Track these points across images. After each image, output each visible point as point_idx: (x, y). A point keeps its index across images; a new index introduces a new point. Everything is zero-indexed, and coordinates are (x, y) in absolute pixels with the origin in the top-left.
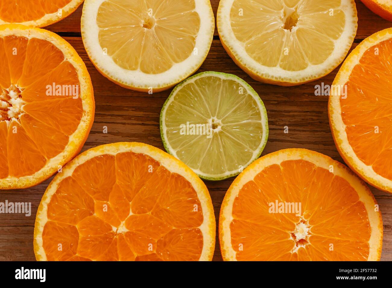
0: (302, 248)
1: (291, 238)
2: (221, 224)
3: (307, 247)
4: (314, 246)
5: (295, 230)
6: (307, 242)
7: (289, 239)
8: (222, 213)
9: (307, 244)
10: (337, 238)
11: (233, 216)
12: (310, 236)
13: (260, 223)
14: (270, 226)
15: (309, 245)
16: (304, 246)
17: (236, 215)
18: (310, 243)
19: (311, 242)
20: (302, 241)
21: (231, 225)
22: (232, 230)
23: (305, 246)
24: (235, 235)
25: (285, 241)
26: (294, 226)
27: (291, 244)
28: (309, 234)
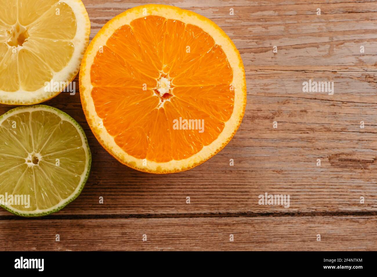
0: (168, 102)
1: (155, 94)
2: (82, 95)
3: (172, 100)
4: (178, 98)
5: (157, 86)
6: (172, 96)
7: (153, 96)
8: (81, 84)
9: (172, 97)
10: (200, 85)
11: (93, 85)
12: (173, 89)
13: (120, 86)
14: (131, 87)
15: (174, 98)
16: (169, 100)
17: (95, 82)
18: (174, 96)
19: (175, 94)
20: (166, 95)
21: (93, 93)
22: (94, 99)
23: (170, 99)
24: (97, 102)
25: (148, 99)
26: (156, 82)
27: (156, 100)
28: (172, 87)
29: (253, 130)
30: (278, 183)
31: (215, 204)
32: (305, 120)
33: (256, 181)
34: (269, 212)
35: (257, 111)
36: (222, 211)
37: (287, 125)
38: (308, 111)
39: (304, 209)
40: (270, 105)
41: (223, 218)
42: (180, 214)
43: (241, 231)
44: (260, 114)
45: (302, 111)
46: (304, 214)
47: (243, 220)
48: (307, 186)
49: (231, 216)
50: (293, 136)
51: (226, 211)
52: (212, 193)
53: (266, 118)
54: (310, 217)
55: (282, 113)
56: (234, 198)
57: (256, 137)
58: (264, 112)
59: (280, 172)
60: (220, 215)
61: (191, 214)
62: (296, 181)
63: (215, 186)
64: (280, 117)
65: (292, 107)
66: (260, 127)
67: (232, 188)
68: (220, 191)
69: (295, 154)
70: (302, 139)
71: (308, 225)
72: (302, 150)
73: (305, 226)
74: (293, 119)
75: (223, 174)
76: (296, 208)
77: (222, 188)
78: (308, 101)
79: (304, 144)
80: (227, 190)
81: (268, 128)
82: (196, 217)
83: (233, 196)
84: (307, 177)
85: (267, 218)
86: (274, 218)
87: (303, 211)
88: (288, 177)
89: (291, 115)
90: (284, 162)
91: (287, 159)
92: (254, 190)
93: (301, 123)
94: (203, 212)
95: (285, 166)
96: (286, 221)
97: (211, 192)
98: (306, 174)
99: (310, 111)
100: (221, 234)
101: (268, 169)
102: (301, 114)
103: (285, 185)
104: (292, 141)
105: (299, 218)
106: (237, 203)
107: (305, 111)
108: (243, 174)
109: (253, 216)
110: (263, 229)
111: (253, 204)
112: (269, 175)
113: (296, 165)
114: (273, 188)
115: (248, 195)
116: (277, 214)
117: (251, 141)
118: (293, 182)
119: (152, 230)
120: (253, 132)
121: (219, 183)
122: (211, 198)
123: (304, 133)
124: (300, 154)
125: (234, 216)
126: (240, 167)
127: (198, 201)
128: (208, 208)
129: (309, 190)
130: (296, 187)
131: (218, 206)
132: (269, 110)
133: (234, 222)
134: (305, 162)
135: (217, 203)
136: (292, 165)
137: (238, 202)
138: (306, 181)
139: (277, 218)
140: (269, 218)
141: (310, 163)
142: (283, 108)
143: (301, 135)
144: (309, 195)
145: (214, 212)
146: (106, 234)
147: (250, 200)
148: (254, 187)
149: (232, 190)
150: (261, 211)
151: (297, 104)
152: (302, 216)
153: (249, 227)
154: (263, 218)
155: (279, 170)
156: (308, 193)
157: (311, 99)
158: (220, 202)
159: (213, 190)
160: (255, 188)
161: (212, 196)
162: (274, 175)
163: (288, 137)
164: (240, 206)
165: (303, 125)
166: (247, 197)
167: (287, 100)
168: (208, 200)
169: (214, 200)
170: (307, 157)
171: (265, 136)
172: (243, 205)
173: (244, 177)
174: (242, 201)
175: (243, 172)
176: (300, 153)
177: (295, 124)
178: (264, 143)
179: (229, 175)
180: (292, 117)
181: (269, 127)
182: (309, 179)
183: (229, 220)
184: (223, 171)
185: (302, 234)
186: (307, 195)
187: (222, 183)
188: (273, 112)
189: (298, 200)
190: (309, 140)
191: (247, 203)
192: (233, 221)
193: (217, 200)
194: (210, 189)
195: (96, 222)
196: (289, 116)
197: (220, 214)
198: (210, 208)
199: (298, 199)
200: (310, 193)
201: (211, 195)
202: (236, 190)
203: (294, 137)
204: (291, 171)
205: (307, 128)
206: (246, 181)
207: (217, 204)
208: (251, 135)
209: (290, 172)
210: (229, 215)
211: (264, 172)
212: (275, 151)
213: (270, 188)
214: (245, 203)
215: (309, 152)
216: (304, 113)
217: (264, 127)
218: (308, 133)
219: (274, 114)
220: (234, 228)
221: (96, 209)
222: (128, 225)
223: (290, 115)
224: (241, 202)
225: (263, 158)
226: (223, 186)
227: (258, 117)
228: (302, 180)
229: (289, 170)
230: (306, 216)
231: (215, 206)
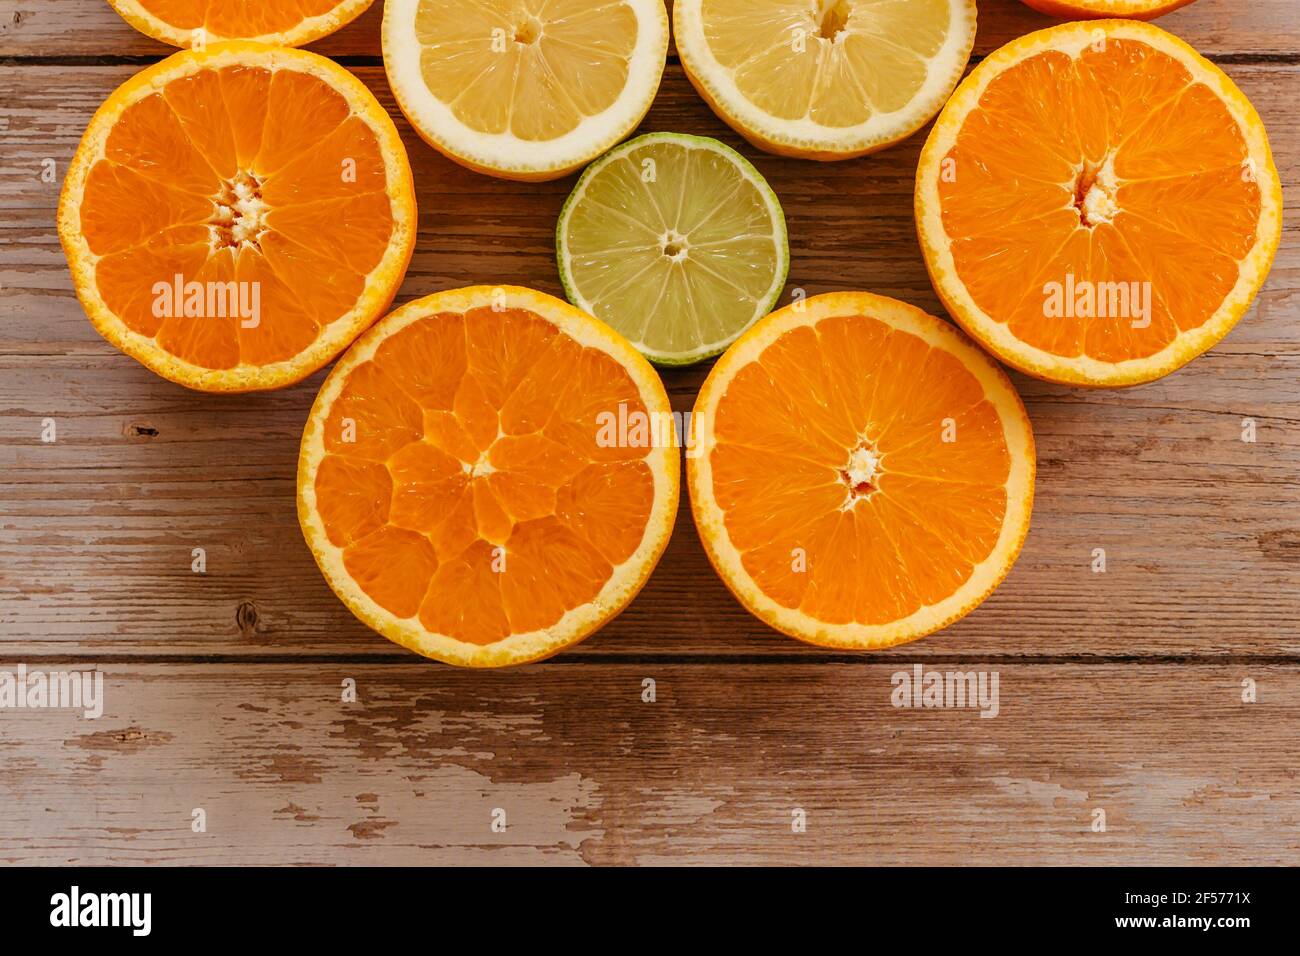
0: (865, 500)
1: (840, 481)
3: (874, 499)
4: (888, 497)
5: (849, 463)
6: (875, 489)
7: (836, 483)
9: (875, 493)
10: (938, 479)
11: (716, 437)
12: (879, 475)
13: (771, 451)
14: (796, 456)
15: (879, 495)
16: (868, 498)
17: (723, 433)
18: (880, 491)
19: (882, 487)
20: (863, 487)
21: (713, 455)
23: (870, 496)
25: (824, 488)
26: (846, 456)
27: (840, 494)
28: (879, 471)
29: (1094, 479)
30: (1149, 593)
31: (1012, 636)
32: (1206, 458)
33: (1100, 588)
34: (1131, 654)
35: (1103, 439)
36: (1028, 651)
37: (1168, 469)
38: (1212, 438)
39: (1206, 650)
40: (1132, 425)
41: (1031, 666)
42: (938, 656)
43: (1069, 695)
44: (1108, 444)
45: (1199, 439)
46: (1205, 660)
47: (1073, 671)
48: (1211, 600)
49: (1048, 663)
50: (1182, 491)
51: (1036, 652)
52: (1005, 612)
53: (1123, 452)
54: (1218, 666)
55: (1156, 442)
56: (1053, 624)
57: (1101, 493)
58: (1118, 441)
59: (1152, 568)
60: (1025, 660)
61: (962, 656)
62: (1189, 588)
63: (1011, 598)
64: (1154, 451)
65: (1178, 429)
66: (1109, 473)
67: (1049, 602)
68: (1023, 609)
69: (1186, 531)
70: (1200, 499)
71: (1215, 683)
72: (1199, 522)
73: (1207, 686)
74: (1182, 456)
75: (1031, 571)
76: (1188, 646)
77: (1028, 602)
78: (1213, 418)
79: (1204, 509)
80: (1038, 606)
81: (1127, 475)
82: (974, 663)
83: (1053, 620)
84: (1211, 581)
85: (1124, 667)
86: (1140, 667)
87: (1203, 654)
88: (1170, 580)
89: (1177, 447)
90: (1162, 546)
91: (1168, 540)
92: (1098, 607)
93: (1198, 464)
94: (988, 652)
95: (1165, 557)
96: (1167, 675)
97: (1004, 609)
98: (1210, 574)
99: (1218, 438)
100: (1025, 700)
101: (1127, 563)
102: (1198, 446)
103: (1164, 597)
104: (1179, 502)
105: (1195, 667)
106: (1061, 633)
107: (1207, 439)
108: (1073, 571)
109: (1095, 663)
110: (1117, 690)
111: (1095, 637)
112: (1131, 574)
113: (1187, 553)
114: (1137, 603)
115: (1083, 617)
116: (1148, 658)
117: (1092, 501)
118: (1181, 591)
119: (878, 690)
120: (1095, 483)
121: (1020, 592)
122: (1004, 623)
123: (1205, 486)
124: (1196, 532)
125: (1055, 663)
126: (1066, 558)
127: (976, 629)
128: (998, 644)
129: (1216, 608)
130: (1189, 601)
131: (1018, 639)
132: (1129, 436)
133: (1055, 676)
134: (1206, 547)
135: (1018, 633)
136: (1178, 553)
137: (1064, 631)
138: (1208, 588)
139: (1148, 667)
140: (1130, 666)
141: (1216, 551)
142: (1160, 432)
143: (1198, 490)
144: (1216, 619)
145: (1011, 652)
146: (779, 696)
147: (1087, 627)
148: (1096, 600)
149: (1048, 605)
150: (1113, 653)
151: (1190, 423)
152: (1202, 664)
153: (1086, 687)
154: (1117, 668)
155: (1151, 564)
156: (1213, 615)
157: (1219, 413)
158: (1024, 632)
159: (1009, 605)
160: (1099, 603)
161: (1007, 619)
162: (1139, 575)
163: (1170, 494)
164: (1067, 640)
165: (1201, 469)
166: (1082, 621)
167: (1167, 416)
168: (997, 626)
169: (1010, 627)
170: (1212, 537)
171: (1121, 491)
172: (1073, 639)
173: (1075, 578)
174: (1072, 630)
175: (1072, 568)
176: (1198, 528)
177: (1184, 466)
178: (1119, 506)
179: (1042, 574)
180: (1179, 450)
181: (1129, 473)
182: (1216, 585)
183: (1043, 670)
184: (1030, 566)
185: (1202, 703)
186: (1211, 619)
187: (1027, 591)
188: (1136, 439)
189: (1193, 630)
190: (1216, 501)
191: (1081, 634)
192: (1053, 673)
193: (1018, 627)
194: (1003, 604)
195: (758, 670)
196: (1173, 450)
197: (1023, 656)
198: (1003, 645)
199: (1191, 627)
200: (1219, 615)
201: (1004, 615)
202: (1057, 606)
203: (1182, 495)
204: (1178, 566)
205: (1211, 476)
206: (1081, 587)
207: (1016, 636)
208: (1091, 488)
209: (1175, 570)
210: (1043, 660)
211: (1119, 569)
212: (1141, 523)
213: (1131, 603)
214: (1077, 634)
215: (1215, 527)
216: (1205, 443)
217: (1118, 473)
218: (1212, 486)
219: (1141, 445)
220: (1053, 687)
221: (759, 642)
222: (827, 677)
223: (1174, 446)
224: (1070, 633)
225: (1117, 539)
226: (1030, 598)
227: (1105, 450)
228: (1200, 586)
229: (1172, 565)
230: (1210, 664)
231: (1014, 639)
